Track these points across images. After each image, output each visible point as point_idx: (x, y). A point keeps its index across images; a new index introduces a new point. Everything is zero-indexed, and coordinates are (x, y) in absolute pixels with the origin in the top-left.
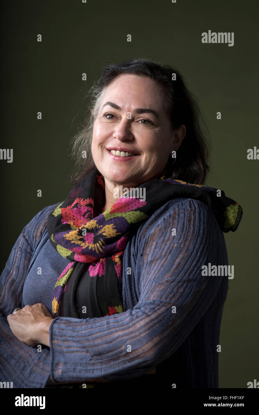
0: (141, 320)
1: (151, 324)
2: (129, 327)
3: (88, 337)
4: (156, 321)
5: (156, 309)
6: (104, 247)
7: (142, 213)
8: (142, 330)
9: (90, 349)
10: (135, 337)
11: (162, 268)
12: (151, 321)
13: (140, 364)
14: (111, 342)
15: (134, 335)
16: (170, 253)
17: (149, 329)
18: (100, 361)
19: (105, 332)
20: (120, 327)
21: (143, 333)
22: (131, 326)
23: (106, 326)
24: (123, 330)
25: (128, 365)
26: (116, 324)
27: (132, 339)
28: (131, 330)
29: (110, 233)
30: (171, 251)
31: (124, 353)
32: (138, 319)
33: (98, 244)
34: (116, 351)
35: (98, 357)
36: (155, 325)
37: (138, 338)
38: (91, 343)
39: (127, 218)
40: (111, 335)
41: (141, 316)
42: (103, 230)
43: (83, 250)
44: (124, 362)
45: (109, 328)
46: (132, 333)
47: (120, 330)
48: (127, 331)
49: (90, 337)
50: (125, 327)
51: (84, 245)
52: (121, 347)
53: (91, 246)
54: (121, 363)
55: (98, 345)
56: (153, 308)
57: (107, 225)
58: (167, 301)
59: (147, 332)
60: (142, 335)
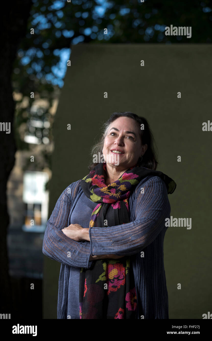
0: (139, 225)
1: (144, 228)
2: (133, 229)
3: (111, 234)
4: (146, 227)
5: (146, 221)
6: (121, 196)
7: (137, 180)
8: (140, 230)
9: (112, 239)
10: (136, 233)
11: (148, 204)
12: (144, 226)
13: (138, 246)
14: (124, 235)
15: (136, 232)
16: (151, 198)
17: (143, 230)
18: (118, 244)
19: (121, 231)
20: (128, 228)
21: (140, 231)
22: (134, 228)
23: (121, 228)
24: (130, 230)
25: (132, 246)
26: (126, 227)
27: (135, 234)
28: (134, 230)
29: (124, 189)
30: (152, 197)
31: (131, 241)
32: (138, 225)
33: (118, 194)
34: (126, 240)
35: (117, 243)
36: (146, 228)
37: (138, 234)
38: (113, 236)
39: (131, 182)
40: (124, 232)
41: (139, 224)
42: (120, 187)
43: (110, 196)
44: (130, 245)
45: (122, 229)
46: (135, 231)
47: (129, 230)
48: (132, 230)
49: (112, 234)
50: (131, 228)
51: (111, 194)
52: (129, 237)
53: (115, 195)
54: (129, 245)
55: (117, 237)
56: (145, 221)
57: (122, 185)
58: (151, 218)
59: (142, 231)
60: (140, 233)
